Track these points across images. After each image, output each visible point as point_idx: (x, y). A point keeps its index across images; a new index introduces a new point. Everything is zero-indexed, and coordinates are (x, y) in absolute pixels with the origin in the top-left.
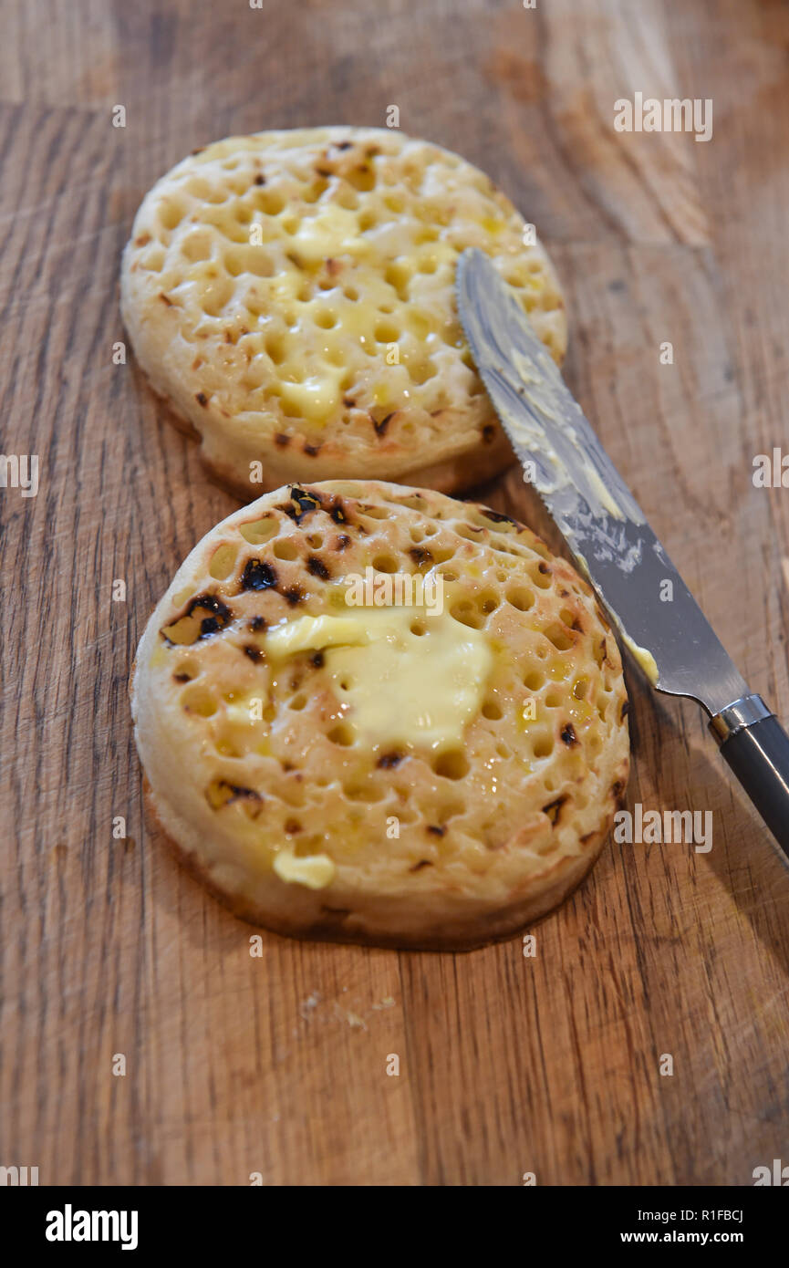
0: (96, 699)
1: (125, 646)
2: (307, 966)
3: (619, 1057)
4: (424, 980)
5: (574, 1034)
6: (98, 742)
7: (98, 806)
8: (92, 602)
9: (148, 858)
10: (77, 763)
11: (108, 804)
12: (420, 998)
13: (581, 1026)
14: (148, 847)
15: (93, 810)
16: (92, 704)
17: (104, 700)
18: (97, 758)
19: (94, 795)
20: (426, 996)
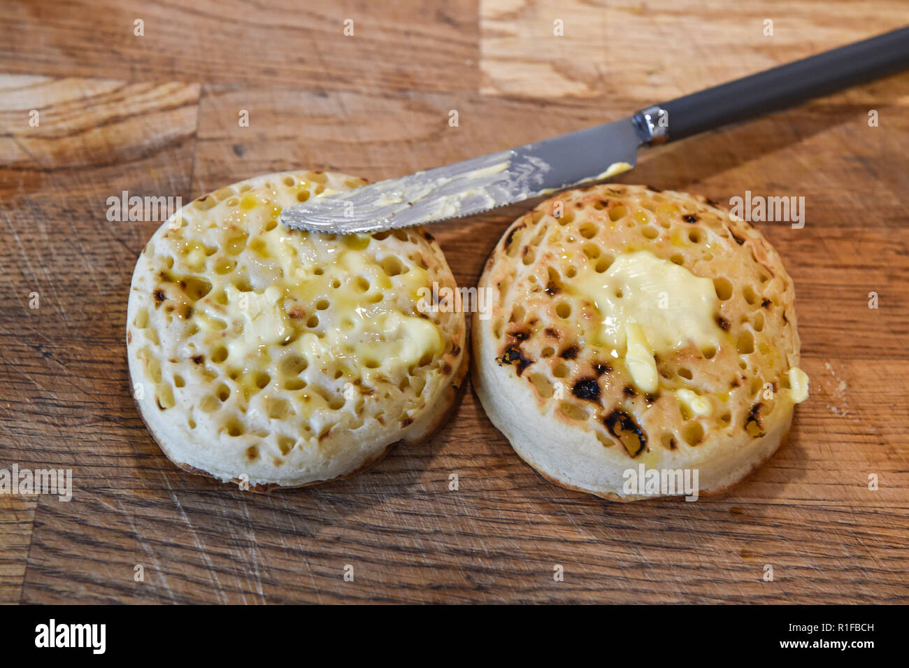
0: (623, 527)
1: (578, 507)
2: (811, 410)
3: (847, 245)
4: (810, 345)
5: (836, 267)
6: (659, 527)
7: (708, 529)
8: (541, 527)
9: (744, 500)
10: (676, 542)
11: (705, 523)
12: (823, 348)
13: (829, 262)
14: (737, 500)
15: (712, 533)
16: (628, 531)
17: (624, 522)
18: (671, 529)
19: (699, 532)
20: (822, 345)
